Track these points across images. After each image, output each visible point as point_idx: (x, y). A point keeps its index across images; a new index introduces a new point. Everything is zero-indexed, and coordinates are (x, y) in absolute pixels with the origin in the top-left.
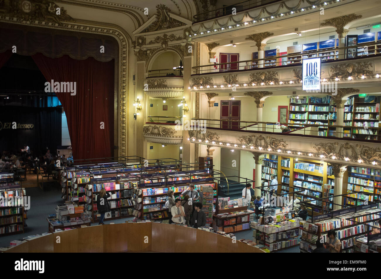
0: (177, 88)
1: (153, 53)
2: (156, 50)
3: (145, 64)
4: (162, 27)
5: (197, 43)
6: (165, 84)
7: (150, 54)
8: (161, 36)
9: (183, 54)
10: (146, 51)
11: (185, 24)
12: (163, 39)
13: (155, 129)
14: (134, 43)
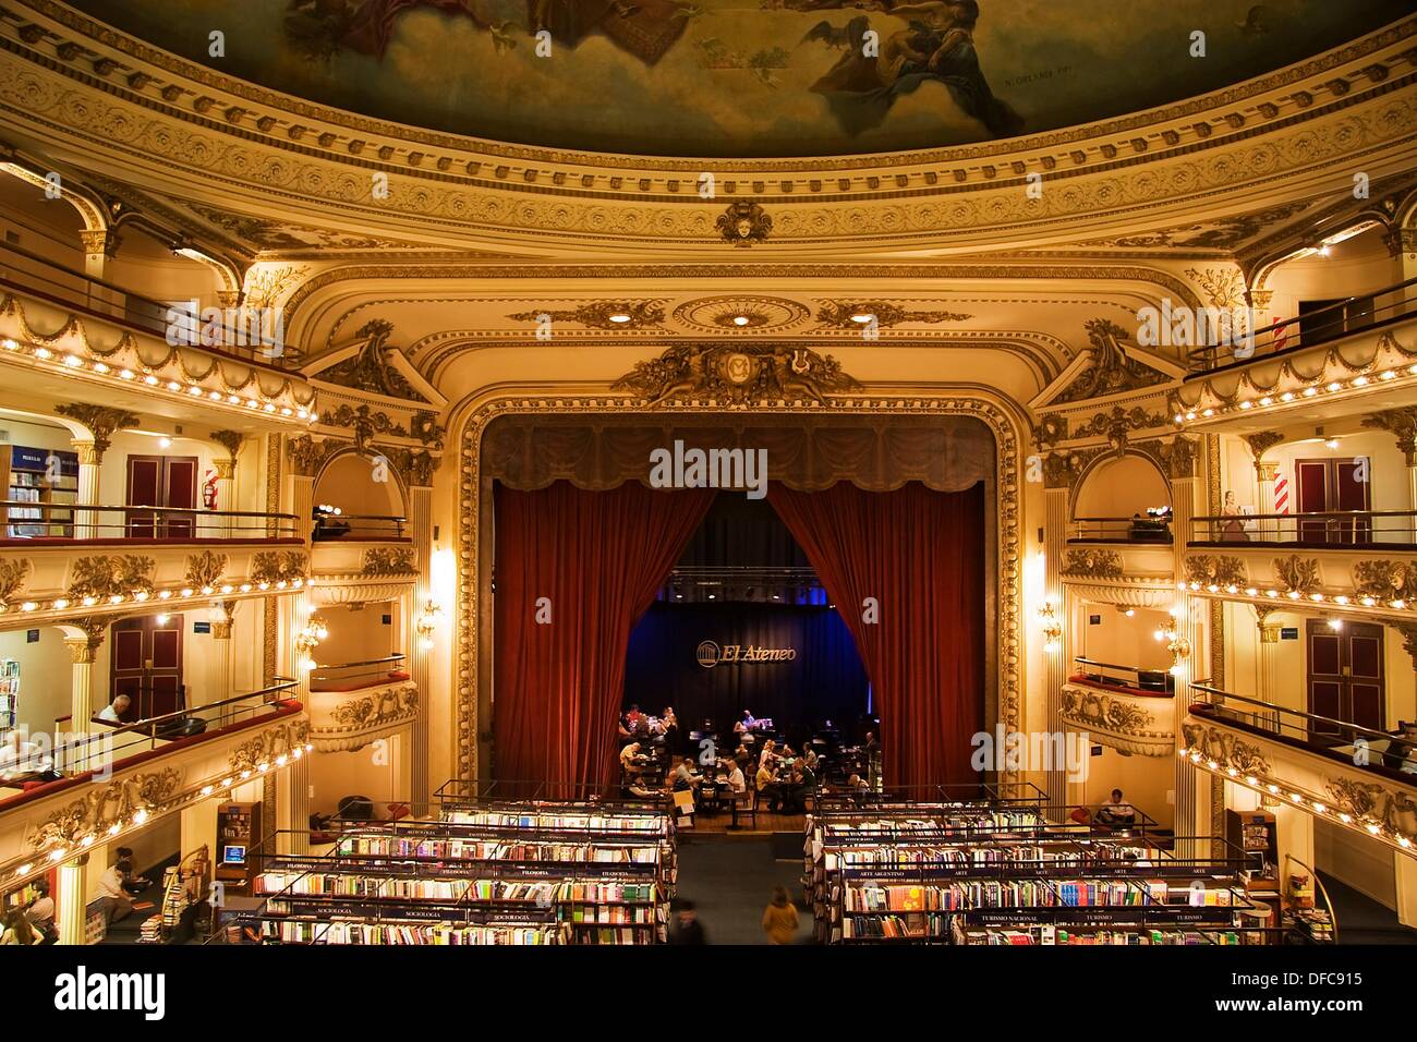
0: (1152, 578)
1: (1087, 463)
2: (1095, 454)
3: (1067, 495)
4: (1108, 385)
5: (1209, 435)
6: (1116, 564)
7: (1081, 468)
8: (1108, 411)
9: (1169, 471)
10: (1068, 459)
11: (1168, 378)
12: (1111, 422)
13: (1090, 702)
14: (1034, 430)
